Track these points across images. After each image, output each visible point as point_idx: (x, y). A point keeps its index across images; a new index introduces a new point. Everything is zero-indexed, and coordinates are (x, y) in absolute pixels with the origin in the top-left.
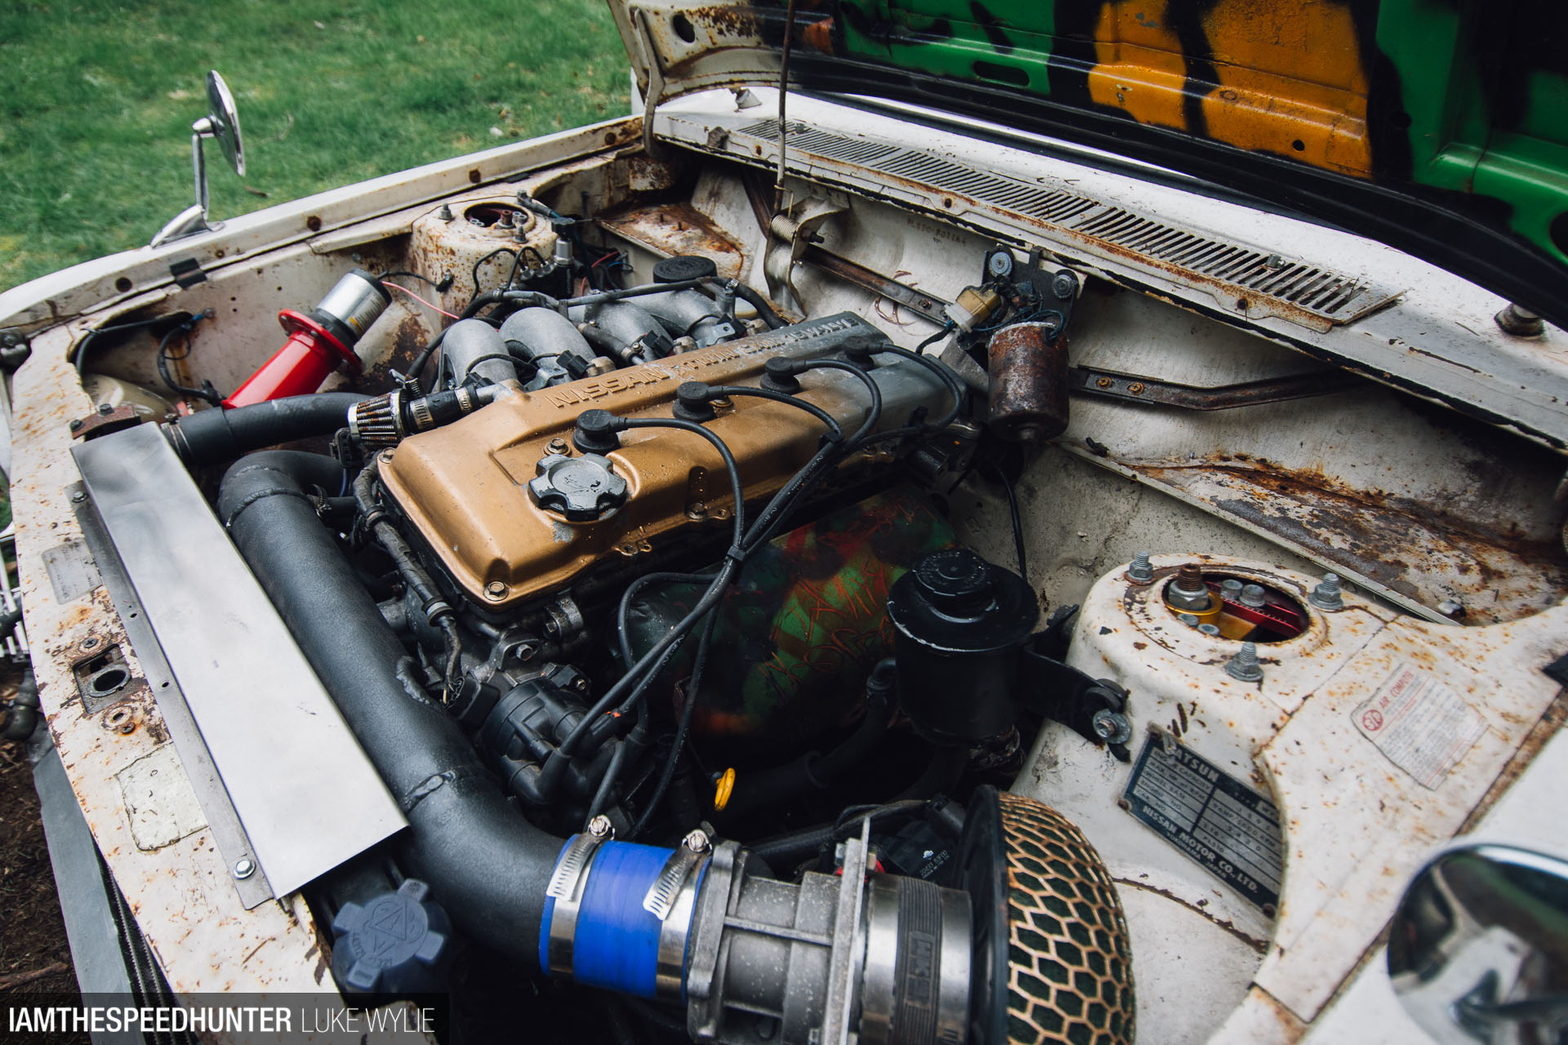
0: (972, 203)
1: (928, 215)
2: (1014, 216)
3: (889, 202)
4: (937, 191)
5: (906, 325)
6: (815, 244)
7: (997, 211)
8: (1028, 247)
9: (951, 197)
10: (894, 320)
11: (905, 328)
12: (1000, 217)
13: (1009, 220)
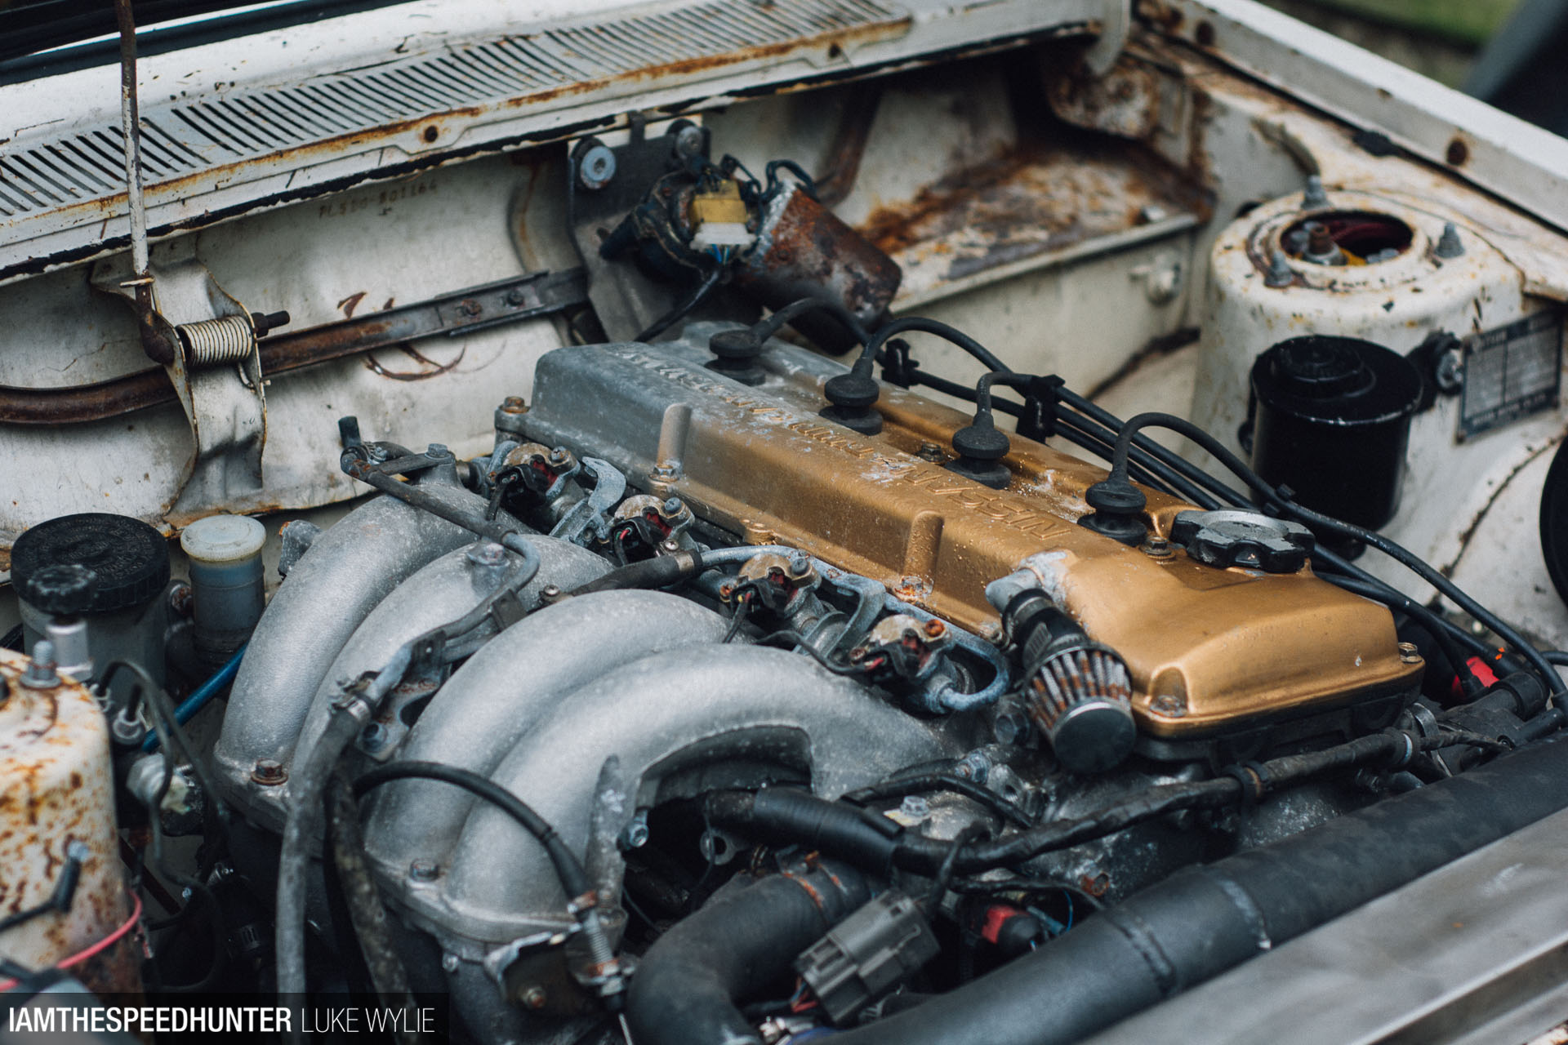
0: (473, 112)
1: (448, 162)
2: (546, 96)
3: (368, 181)
4: (407, 126)
5: (457, 361)
6: (273, 332)
7: (517, 102)
8: (621, 121)
9: (434, 122)
10: (432, 369)
11: (460, 367)
12: (526, 108)
13: (540, 106)
